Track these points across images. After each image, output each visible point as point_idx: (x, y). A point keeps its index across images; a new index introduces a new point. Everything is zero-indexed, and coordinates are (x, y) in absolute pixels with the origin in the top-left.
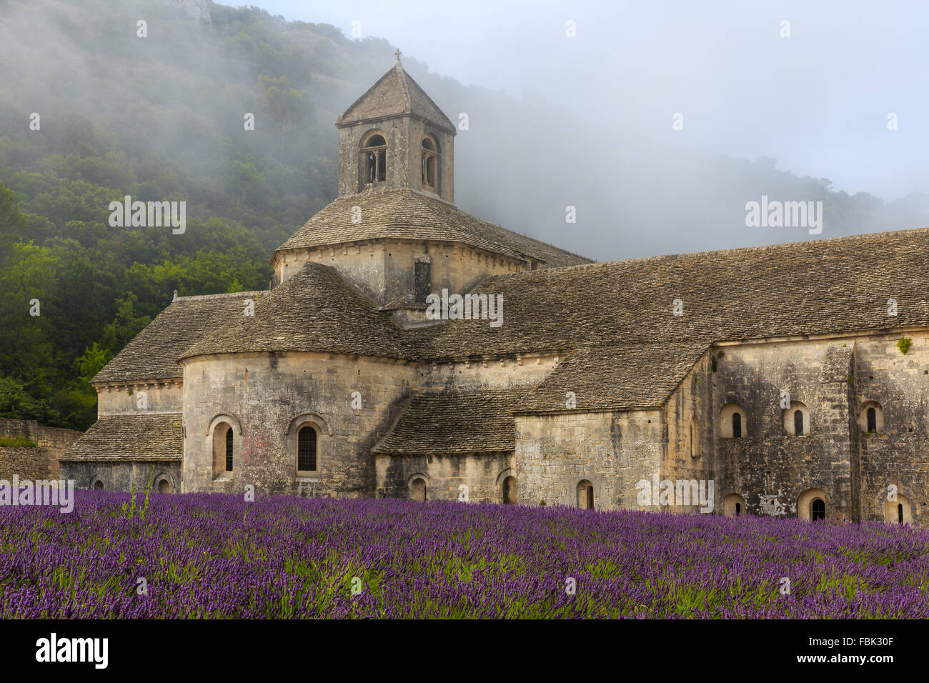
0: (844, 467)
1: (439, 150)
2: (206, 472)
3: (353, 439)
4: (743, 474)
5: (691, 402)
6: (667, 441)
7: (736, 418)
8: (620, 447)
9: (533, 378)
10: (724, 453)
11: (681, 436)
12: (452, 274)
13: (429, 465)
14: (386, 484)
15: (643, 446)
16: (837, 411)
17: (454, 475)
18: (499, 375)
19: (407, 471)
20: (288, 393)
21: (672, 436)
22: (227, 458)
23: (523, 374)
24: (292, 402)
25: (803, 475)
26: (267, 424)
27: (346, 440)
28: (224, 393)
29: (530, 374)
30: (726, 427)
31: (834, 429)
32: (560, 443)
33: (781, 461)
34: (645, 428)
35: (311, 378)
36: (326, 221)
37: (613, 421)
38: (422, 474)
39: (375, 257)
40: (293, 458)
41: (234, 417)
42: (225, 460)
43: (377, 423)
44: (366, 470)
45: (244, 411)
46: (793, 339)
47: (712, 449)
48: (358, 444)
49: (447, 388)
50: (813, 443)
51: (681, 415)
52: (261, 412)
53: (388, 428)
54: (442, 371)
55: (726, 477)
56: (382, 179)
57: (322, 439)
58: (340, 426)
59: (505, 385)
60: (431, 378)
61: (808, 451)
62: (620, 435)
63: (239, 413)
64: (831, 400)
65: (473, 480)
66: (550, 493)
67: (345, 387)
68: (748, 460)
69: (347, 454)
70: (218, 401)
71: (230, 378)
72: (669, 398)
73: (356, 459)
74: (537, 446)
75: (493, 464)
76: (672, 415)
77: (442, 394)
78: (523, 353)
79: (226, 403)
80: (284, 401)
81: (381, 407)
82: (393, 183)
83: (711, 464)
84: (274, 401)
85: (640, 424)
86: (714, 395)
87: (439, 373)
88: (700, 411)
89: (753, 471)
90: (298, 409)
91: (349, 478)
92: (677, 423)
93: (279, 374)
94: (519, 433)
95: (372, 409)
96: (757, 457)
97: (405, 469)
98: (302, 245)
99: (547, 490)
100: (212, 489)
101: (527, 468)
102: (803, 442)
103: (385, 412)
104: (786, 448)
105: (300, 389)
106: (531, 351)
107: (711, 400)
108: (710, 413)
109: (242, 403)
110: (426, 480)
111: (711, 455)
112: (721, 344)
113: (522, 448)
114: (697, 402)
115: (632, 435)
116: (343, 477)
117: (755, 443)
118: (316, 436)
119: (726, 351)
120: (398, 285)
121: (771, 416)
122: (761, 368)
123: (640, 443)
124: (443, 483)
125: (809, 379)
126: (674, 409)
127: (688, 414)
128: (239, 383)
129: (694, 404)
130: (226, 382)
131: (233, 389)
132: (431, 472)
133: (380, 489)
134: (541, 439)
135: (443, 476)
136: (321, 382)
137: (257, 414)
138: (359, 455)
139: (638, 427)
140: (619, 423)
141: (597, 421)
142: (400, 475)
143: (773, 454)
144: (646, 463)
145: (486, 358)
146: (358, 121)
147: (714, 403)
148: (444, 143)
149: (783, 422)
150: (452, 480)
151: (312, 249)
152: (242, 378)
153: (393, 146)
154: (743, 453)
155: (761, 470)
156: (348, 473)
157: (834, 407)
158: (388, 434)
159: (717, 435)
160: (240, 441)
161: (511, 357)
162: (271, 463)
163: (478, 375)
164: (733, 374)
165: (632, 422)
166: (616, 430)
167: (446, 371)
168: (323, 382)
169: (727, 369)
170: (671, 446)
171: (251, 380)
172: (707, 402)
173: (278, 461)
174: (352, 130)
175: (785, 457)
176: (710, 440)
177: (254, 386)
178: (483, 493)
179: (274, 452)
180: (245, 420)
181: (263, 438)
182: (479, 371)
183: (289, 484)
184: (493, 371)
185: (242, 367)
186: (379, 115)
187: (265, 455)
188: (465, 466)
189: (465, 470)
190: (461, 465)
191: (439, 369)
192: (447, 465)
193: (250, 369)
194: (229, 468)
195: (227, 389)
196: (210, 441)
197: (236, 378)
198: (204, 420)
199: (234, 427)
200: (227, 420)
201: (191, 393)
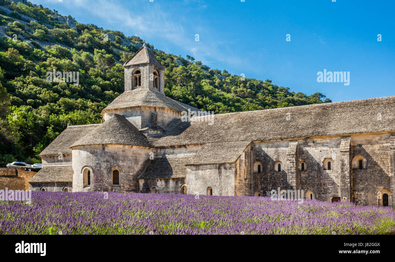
0: (294, 182)
1: (159, 76)
2: (81, 185)
3: (131, 174)
4: (261, 185)
5: (245, 161)
6: (237, 174)
7: (259, 166)
8: (221, 176)
9: (192, 153)
10: (255, 178)
11: (241, 172)
12: (164, 118)
13: (157, 182)
14: (143, 189)
15: (229, 176)
16: (292, 164)
17: (166, 185)
18: (181, 152)
19: (150, 184)
20: (109, 159)
21: (238, 172)
22: (88, 181)
23: (189, 152)
24: (110, 161)
25: (280, 185)
26: (102, 169)
27: (129, 174)
28: (87, 159)
29: (191, 151)
30: (256, 169)
31: (291, 170)
32: (201, 175)
33: (273, 180)
34: (229, 170)
35: (116, 153)
36: (120, 100)
37: (219, 167)
38: (155, 186)
39: (138, 112)
40: (111, 180)
41: (90, 167)
42: (87, 181)
43: (139, 169)
44: (136, 184)
45: (94, 165)
46: (278, 140)
47: (251, 176)
48: (133, 175)
49: (163, 157)
50: (284, 174)
51: (241, 165)
52: (99, 165)
53: (143, 170)
54: (161, 151)
55: (256, 186)
56: (140, 85)
57: (121, 174)
58: (127, 169)
59: (182, 155)
60: (158, 153)
61: (282, 177)
62: (221, 172)
63: (92, 165)
64: (290, 160)
65: (172, 187)
66: (198, 191)
67: (128, 156)
68: (263, 180)
69: (129, 179)
70: (85, 161)
72: (237, 159)
73: (133, 181)
74: (194, 176)
75: (179, 182)
76: (238, 165)
77: (162, 158)
78: (188, 145)
79: (88, 162)
80: (107, 161)
81: (141, 163)
82: (144, 87)
83: (251, 181)
84: (104, 161)
86: (252, 159)
87: (160, 152)
88: (247, 164)
89: (264, 184)
90: (112, 164)
91: (130, 187)
92: (240, 168)
93: (106, 152)
94: (188, 172)
95: (138, 164)
96: (266, 179)
97: (149, 184)
98: (112, 108)
100: (83, 191)
101: (190, 183)
102: (280, 174)
103: (142, 165)
104: (275, 176)
105: (113, 157)
106: (191, 144)
107: (251, 161)
108: (250, 165)
109: (93, 162)
110: (156, 187)
111: (251, 179)
112: (255, 142)
113: (188, 176)
114: (246, 161)
115: (225, 172)
116: (128, 186)
117: (265, 174)
118: (119, 173)
119: (256, 144)
120: (146, 122)
121: (270, 166)
122: (267, 150)
123: (228, 174)
124: (162, 188)
125: (283, 154)
126: (239, 163)
127: (243, 165)
128: (92, 155)
129: (245, 162)
130: (87, 155)
131: (90, 157)
132: (158, 185)
133: (141, 191)
134: (195, 173)
135: (162, 186)
136: (120, 155)
137: (98, 166)
138: (134, 179)
141: (213, 167)
142: (148, 186)
143: (271, 178)
144: (230, 181)
145: (176, 147)
146: (131, 65)
147: (252, 162)
148: (161, 73)
149: (274, 168)
150: (165, 187)
151: (117, 109)
152: (93, 153)
153: (143, 74)
154: (261, 178)
155: (267, 183)
156: (130, 185)
157: (291, 163)
158: (143, 172)
159: (253, 172)
160: (93, 175)
161: (185, 146)
162: (104, 182)
164: (258, 152)
166: (220, 170)
168: (121, 155)
169: (256, 150)
170: (238, 175)
171: (96, 154)
172: (250, 161)
173: (106, 181)
174: (129, 68)
175: (275, 179)
176: (250, 173)
177: (97, 156)
178: (175, 191)
179: (104, 178)
180: (94, 168)
181: (100, 174)
182: (174, 151)
183: (110, 189)
184: (178, 151)
185: (93, 150)
186: (138, 63)
187: (101, 180)
188: (169, 183)
189: (169, 184)
190: (168, 182)
191: (160, 150)
192: (163, 182)
193: (95, 151)
194: (89, 184)
195: (88, 157)
196: (82, 174)
197: (91, 153)
198: (80, 168)
199: (90, 170)
200: (88, 167)
201: (75, 158)
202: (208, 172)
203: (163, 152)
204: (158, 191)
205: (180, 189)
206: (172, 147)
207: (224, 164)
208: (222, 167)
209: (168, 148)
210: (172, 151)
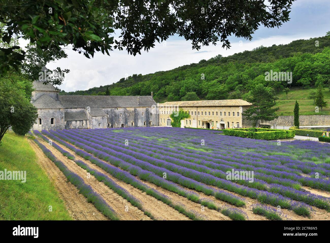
8: (103, 120)
9: (78, 111)
13: (72, 122)
15: (105, 120)
19: (69, 123)
32: (97, 119)
45: (56, 116)
59: (75, 112)
65: (78, 124)
70: (52, 115)
75: (81, 121)
78: (78, 108)
80: (61, 115)
93: (60, 111)
99: (96, 124)
137: (58, 117)
141: (101, 117)
145: (73, 108)
161: (76, 108)
165: (105, 118)
167: (66, 110)
177: (57, 113)
184: (73, 110)
187: (59, 122)
192: (75, 122)
194: (51, 124)
195: (53, 113)
196: (50, 120)
197: (55, 112)
198: (49, 117)
199: (55, 118)
200: (54, 117)
201: (45, 113)
202: (99, 118)
204: (73, 125)
205: (81, 124)
206: (71, 108)
207: (104, 116)
208: (104, 117)
209: (69, 108)
210: (70, 110)
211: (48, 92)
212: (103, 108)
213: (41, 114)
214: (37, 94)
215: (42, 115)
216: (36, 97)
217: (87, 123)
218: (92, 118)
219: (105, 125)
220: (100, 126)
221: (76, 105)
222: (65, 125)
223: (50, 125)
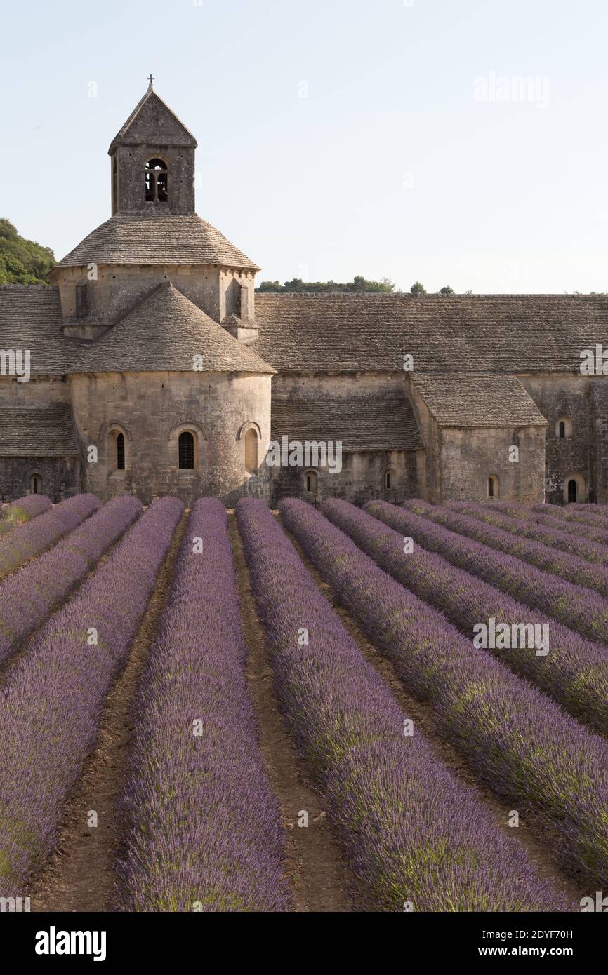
2: (169, 471)
9: (368, 391)
15: (534, 451)
16: (606, 425)
17: (343, 468)
18: (339, 387)
20: (240, 406)
23: (360, 387)
24: (242, 412)
26: (227, 431)
27: (266, 442)
28: (189, 405)
29: (366, 388)
31: (604, 437)
32: (476, 449)
33: (555, 456)
34: (535, 439)
35: (252, 393)
37: (514, 434)
38: (314, 468)
39: (209, 279)
40: (243, 458)
41: (199, 425)
45: (209, 420)
46: (567, 375)
49: (291, 396)
50: (575, 444)
52: (222, 421)
54: (286, 382)
56: (163, 200)
57: (256, 442)
58: (264, 431)
59: (344, 395)
60: (276, 387)
61: (572, 449)
62: (519, 443)
63: (203, 422)
65: (359, 472)
66: (468, 483)
67: (265, 399)
70: (182, 411)
71: (194, 393)
74: (459, 451)
75: (376, 460)
77: (290, 400)
78: (363, 372)
79: (192, 414)
80: (238, 412)
82: (180, 206)
84: (231, 412)
85: (532, 436)
90: (246, 418)
91: (267, 472)
93: (235, 390)
98: (135, 262)
99: (465, 481)
100: (177, 485)
104: (558, 447)
105: (247, 402)
106: (370, 371)
109: (207, 413)
113: (447, 452)
115: (527, 444)
122: (542, 393)
123: (532, 449)
125: (574, 402)
128: (203, 397)
130: (190, 395)
131: (198, 402)
134: (462, 445)
136: (256, 395)
137: (219, 423)
139: (530, 438)
140: (519, 436)
141: (503, 433)
142: (294, 469)
143: (550, 451)
144: (536, 462)
145: (330, 374)
146: (141, 144)
149: (555, 429)
150: (341, 473)
151: (145, 266)
152: (205, 392)
153: (179, 173)
157: (604, 423)
160: (206, 445)
161: (352, 374)
162: (230, 462)
163: (320, 387)
165: (527, 435)
166: (516, 439)
167: (290, 383)
171: (214, 395)
173: (235, 460)
174: (133, 150)
175: (557, 453)
177: (217, 399)
178: (367, 481)
179: (232, 454)
180: (210, 428)
181: (224, 443)
182: (321, 383)
183: (242, 479)
184: (334, 385)
185: (206, 383)
186: (164, 142)
187: (226, 456)
188: (352, 461)
189: (352, 464)
190: (348, 461)
191: (284, 381)
193: (212, 385)
194: (182, 466)
195: (192, 401)
196: (174, 444)
197: (201, 392)
198: (165, 426)
199: (199, 433)
200: (192, 428)
201: (142, 402)
202: (490, 444)
203: (293, 384)
204: (322, 480)
205: (379, 477)
206: (320, 374)
207: (529, 426)
208: (522, 435)
209: (307, 376)
210: (315, 383)
211: (186, 273)
212: (534, 374)
213: (125, 404)
214: (117, 283)
215: (126, 409)
216: (115, 302)
217: (414, 469)
218: (441, 437)
219: (531, 486)
220: (495, 492)
221: (353, 353)
222: (275, 482)
223: (173, 472)
